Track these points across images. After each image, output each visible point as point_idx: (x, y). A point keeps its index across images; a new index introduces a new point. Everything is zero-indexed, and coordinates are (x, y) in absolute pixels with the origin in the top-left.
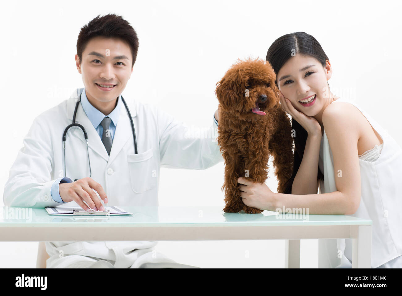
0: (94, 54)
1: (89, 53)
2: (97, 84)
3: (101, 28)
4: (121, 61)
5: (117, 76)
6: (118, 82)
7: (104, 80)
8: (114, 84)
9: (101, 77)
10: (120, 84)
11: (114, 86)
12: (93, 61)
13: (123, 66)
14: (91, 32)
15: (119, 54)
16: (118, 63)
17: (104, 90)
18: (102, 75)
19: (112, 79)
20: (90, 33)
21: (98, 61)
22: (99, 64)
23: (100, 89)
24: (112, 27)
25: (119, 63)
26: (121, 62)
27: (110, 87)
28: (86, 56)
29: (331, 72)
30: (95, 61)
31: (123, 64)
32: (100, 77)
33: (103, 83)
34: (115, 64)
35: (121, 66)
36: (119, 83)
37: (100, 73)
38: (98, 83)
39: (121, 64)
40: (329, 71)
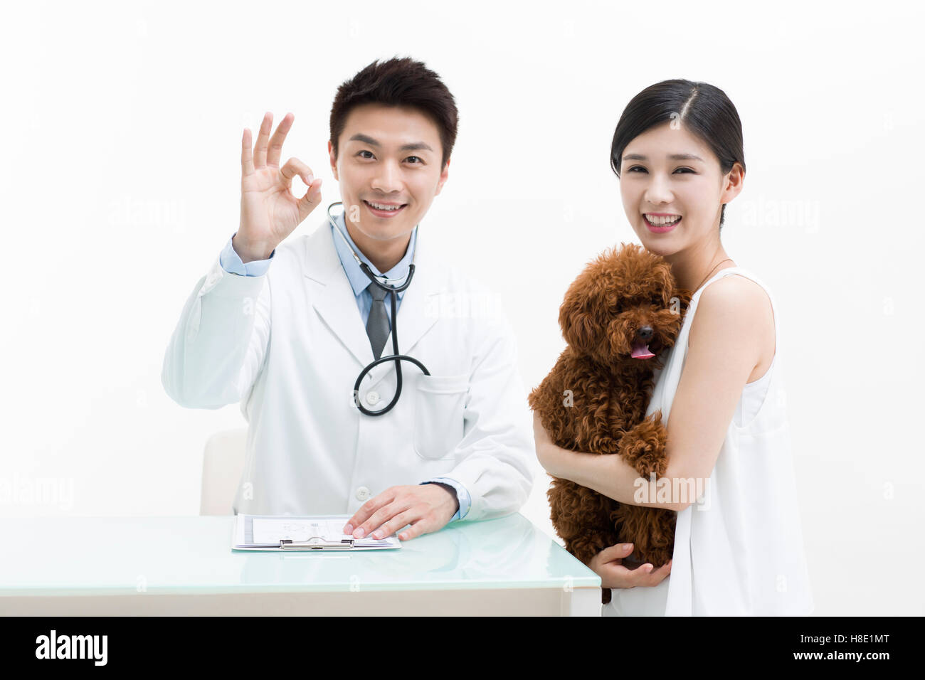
0: (360, 138)
1: (351, 137)
2: (365, 202)
3: (376, 84)
4: (415, 154)
5: (406, 186)
6: (410, 199)
7: (379, 193)
8: (403, 203)
9: (374, 187)
10: (415, 202)
11: (403, 206)
12: (359, 154)
13: (420, 164)
14: (353, 94)
15: (410, 139)
16: (409, 159)
17: (379, 215)
18: (376, 183)
19: (395, 192)
20: (351, 95)
21: (368, 154)
22: (372, 159)
23: (373, 212)
24: (397, 85)
25: (412, 159)
26: (415, 157)
27: (393, 208)
28: (346, 144)
29: (738, 191)
30: (363, 154)
31: (421, 161)
32: (372, 189)
33: (378, 200)
34: (404, 161)
35: (416, 164)
36: (412, 203)
37: (372, 179)
38: (367, 199)
39: (417, 160)
40: (732, 187)
